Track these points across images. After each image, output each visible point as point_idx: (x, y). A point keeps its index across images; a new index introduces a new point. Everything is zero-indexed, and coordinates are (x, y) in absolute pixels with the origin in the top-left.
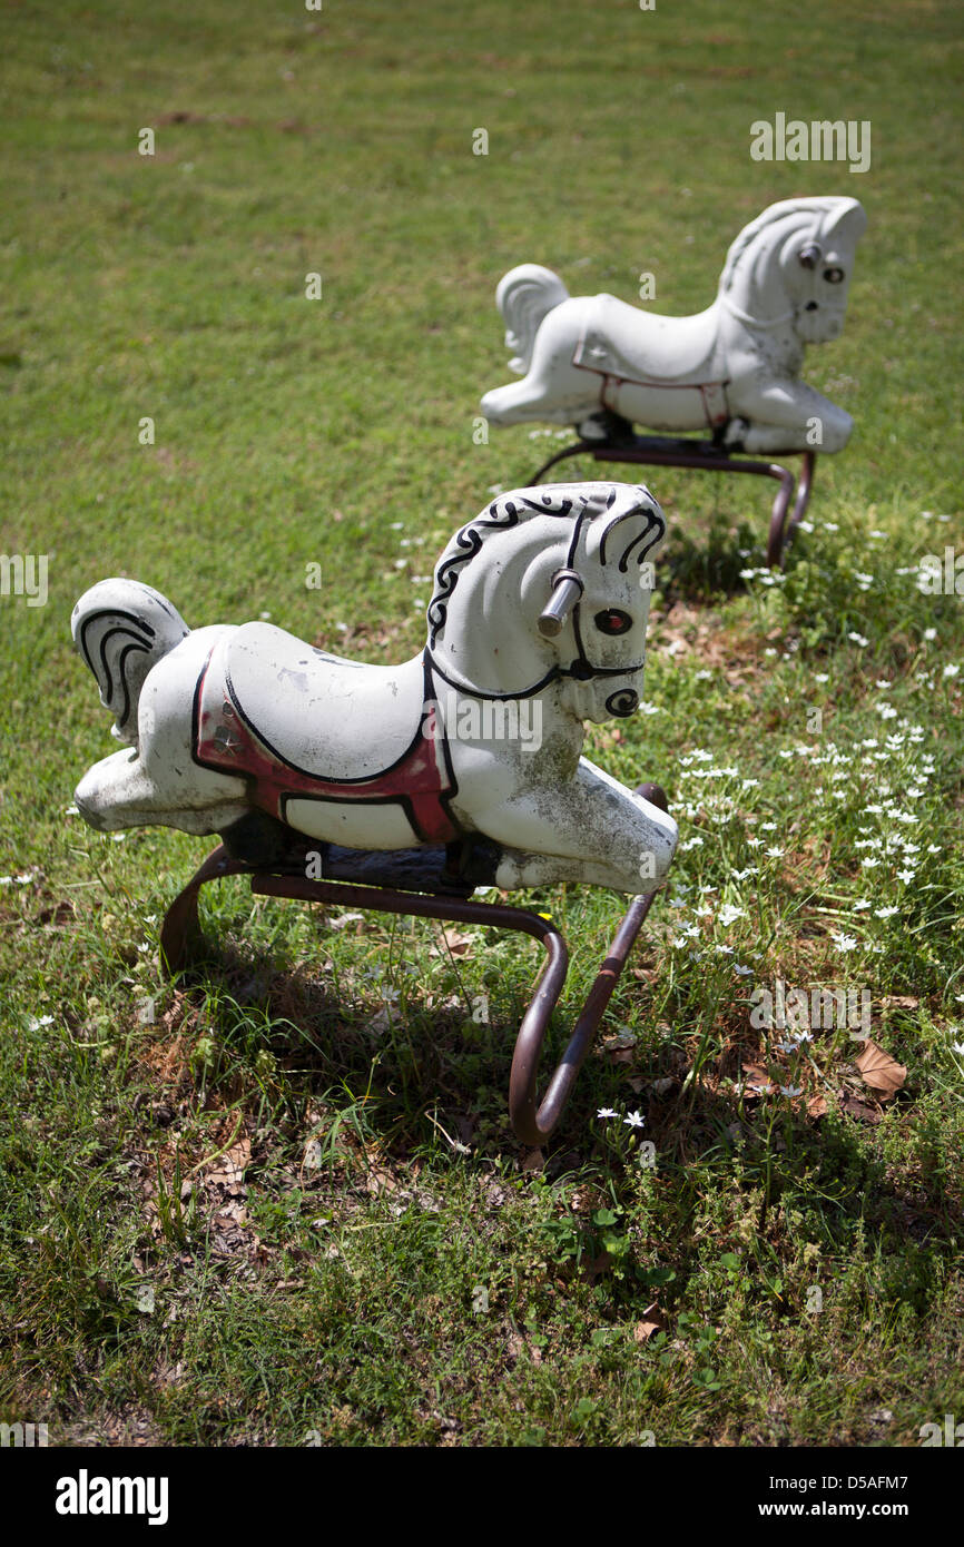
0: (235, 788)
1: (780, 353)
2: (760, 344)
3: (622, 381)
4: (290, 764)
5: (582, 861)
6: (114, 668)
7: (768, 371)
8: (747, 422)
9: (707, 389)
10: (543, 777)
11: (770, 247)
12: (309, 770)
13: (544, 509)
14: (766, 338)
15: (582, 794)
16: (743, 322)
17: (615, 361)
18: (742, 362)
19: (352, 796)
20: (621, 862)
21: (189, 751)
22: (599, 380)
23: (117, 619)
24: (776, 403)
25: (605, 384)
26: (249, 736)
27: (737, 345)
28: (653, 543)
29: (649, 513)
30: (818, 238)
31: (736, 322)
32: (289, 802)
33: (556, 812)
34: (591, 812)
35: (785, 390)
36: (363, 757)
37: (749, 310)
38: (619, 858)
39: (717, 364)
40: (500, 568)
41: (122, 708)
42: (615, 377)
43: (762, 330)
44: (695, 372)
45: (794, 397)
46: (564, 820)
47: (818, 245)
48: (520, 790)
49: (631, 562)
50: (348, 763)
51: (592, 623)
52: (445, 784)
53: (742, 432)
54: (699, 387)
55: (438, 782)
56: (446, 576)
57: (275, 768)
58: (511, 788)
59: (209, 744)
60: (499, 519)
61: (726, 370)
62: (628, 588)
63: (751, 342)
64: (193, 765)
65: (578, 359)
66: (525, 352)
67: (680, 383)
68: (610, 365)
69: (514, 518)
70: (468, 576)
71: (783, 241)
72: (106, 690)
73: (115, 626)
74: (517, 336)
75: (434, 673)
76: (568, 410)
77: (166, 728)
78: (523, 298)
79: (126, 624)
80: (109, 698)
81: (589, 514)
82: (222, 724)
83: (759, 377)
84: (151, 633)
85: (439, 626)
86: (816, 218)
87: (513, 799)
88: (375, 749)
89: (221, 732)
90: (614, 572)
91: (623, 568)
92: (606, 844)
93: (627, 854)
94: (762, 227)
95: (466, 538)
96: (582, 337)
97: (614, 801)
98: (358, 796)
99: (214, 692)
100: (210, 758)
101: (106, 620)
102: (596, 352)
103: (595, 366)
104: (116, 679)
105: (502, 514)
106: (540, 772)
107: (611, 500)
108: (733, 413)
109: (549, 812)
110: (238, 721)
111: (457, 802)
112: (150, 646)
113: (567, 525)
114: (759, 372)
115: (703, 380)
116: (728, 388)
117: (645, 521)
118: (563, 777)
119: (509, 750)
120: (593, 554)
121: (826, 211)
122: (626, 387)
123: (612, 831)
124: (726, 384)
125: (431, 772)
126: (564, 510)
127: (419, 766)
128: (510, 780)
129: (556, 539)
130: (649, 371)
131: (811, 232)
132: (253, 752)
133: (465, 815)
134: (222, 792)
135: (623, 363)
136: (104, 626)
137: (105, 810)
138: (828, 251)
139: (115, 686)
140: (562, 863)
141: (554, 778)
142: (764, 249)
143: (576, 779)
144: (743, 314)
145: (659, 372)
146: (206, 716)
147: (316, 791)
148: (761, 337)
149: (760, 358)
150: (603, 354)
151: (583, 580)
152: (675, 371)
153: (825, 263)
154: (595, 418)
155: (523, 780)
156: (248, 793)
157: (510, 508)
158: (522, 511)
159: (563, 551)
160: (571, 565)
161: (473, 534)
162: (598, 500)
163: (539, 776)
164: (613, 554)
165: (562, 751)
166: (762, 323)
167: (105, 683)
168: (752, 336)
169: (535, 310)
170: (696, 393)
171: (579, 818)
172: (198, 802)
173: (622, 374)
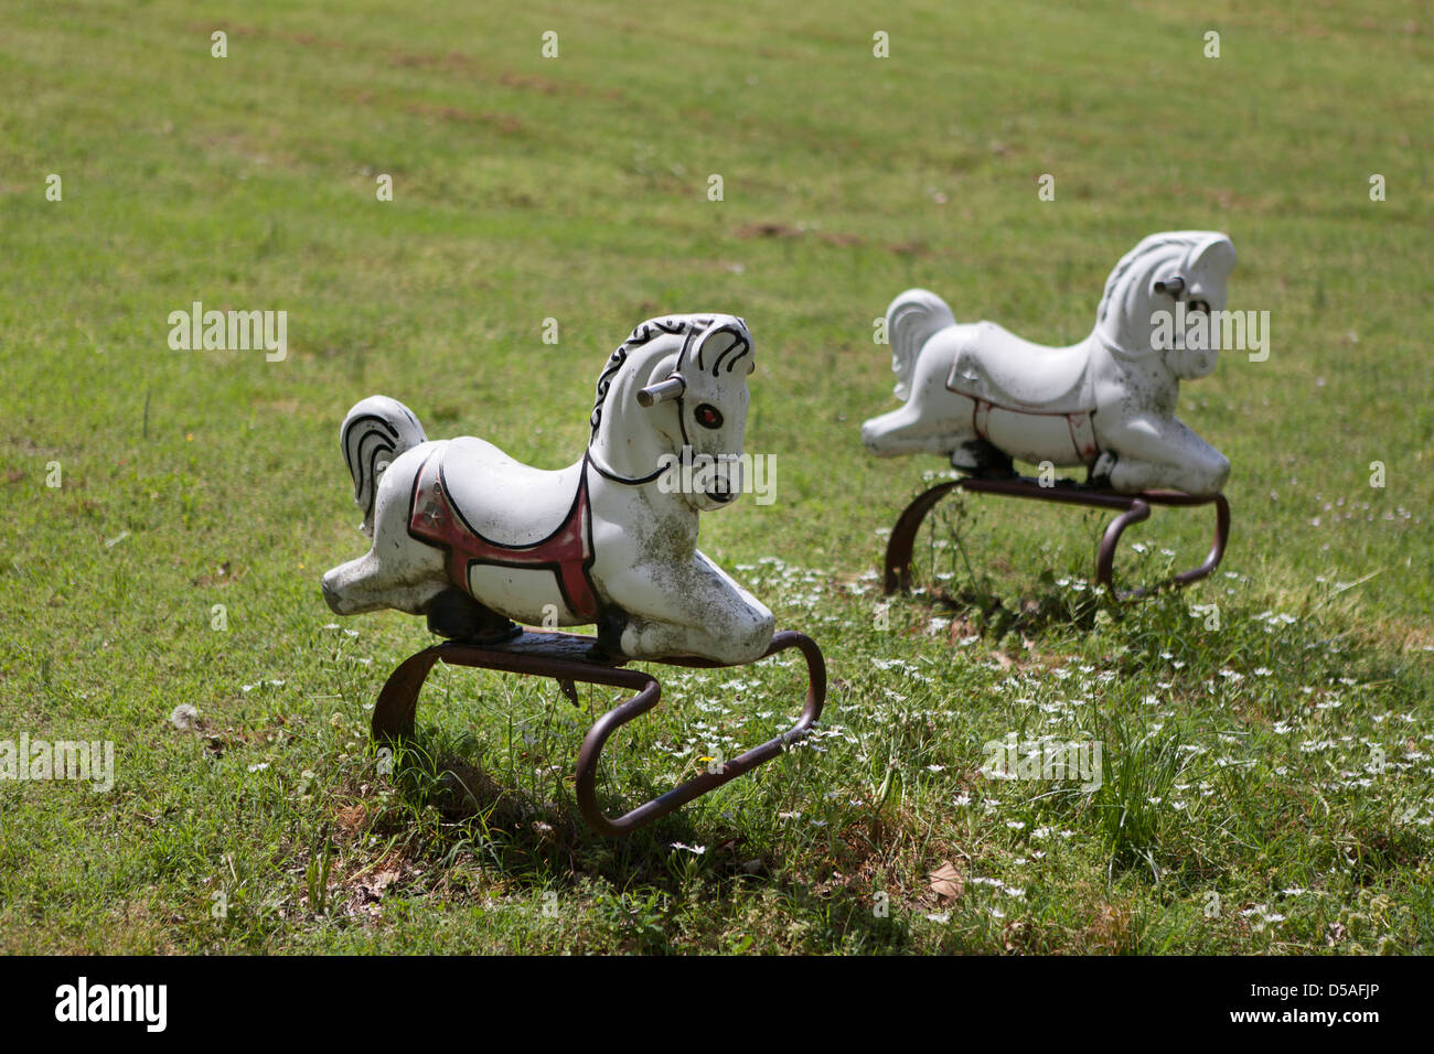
0: (435, 559)
1: (1148, 385)
2: (1129, 375)
3: (992, 405)
4: (475, 533)
5: (685, 626)
6: (366, 466)
7: (1134, 402)
8: (1115, 456)
9: (1072, 417)
10: (660, 552)
11: (1139, 279)
12: (489, 537)
13: (666, 329)
14: (1135, 369)
15: (692, 573)
16: (1113, 352)
17: (985, 385)
18: (1109, 391)
19: (517, 561)
20: (712, 627)
21: (405, 524)
22: (972, 403)
23: (373, 423)
24: (1139, 434)
25: (976, 409)
26: (449, 510)
27: (1106, 374)
28: (739, 357)
29: (737, 333)
30: (1183, 269)
31: (1106, 351)
32: (473, 568)
33: (665, 580)
34: (694, 585)
35: (1152, 423)
36: (528, 528)
37: (1119, 340)
38: (711, 623)
39: (1085, 392)
40: (634, 374)
41: (368, 502)
42: (985, 401)
43: (1131, 360)
44: (1063, 399)
45: (1159, 431)
46: (670, 586)
47: (1183, 277)
48: (640, 559)
49: (722, 369)
50: (518, 532)
51: (693, 416)
52: (586, 553)
53: (1109, 466)
54: (1067, 415)
55: (581, 551)
56: (603, 384)
57: (465, 537)
58: (633, 558)
59: (421, 517)
60: (638, 338)
61: (1093, 398)
62: (719, 389)
63: (1119, 372)
64: (408, 537)
65: (950, 382)
66: (906, 377)
67: (1047, 409)
68: (981, 388)
69: (647, 337)
70: (615, 382)
71: (1151, 272)
72: (358, 486)
73: (370, 428)
74: (901, 361)
75: (589, 464)
76: (942, 437)
77: (393, 504)
78: (909, 321)
79: (379, 427)
80: (359, 494)
81: (696, 332)
82: (432, 500)
83: (1124, 407)
84: (396, 435)
85: (596, 427)
86: (1183, 251)
87: (634, 567)
88: (538, 523)
89: (430, 507)
90: (709, 375)
91: (716, 373)
92: (701, 610)
93: (717, 620)
94: (1135, 258)
95: (617, 354)
96: (956, 360)
97: (718, 584)
98: (522, 561)
99: (430, 475)
100: (419, 529)
101: (365, 423)
102: (968, 375)
103: (968, 390)
104: (367, 476)
105: (641, 333)
106: (658, 547)
107: (711, 322)
108: (1102, 446)
109: (660, 579)
110: (443, 498)
111: (595, 570)
112: (394, 446)
113: (680, 340)
114: (1125, 404)
115: (1071, 409)
116: (1096, 418)
117: (733, 338)
118: (678, 557)
119: (635, 526)
120: (694, 361)
121: (1193, 245)
122: (995, 411)
123: (708, 600)
124: (1093, 413)
125: (577, 542)
126: (679, 330)
127: (569, 538)
128: (633, 550)
129: (671, 351)
130: (1018, 396)
131: (1177, 264)
132: (451, 523)
133: (601, 582)
134: (426, 563)
135: (994, 387)
136: (363, 428)
137: (341, 589)
138: (1193, 283)
139: (365, 482)
140: (670, 629)
141: (670, 555)
142: (1134, 279)
143: (691, 562)
144: (1113, 344)
145: (1026, 397)
146: (421, 493)
147: (492, 556)
148: (1130, 366)
149: (1127, 389)
150: (975, 378)
151: (686, 380)
152: (1042, 397)
153: (1189, 294)
154: (967, 445)
155: (643, 551)
156: (447, 564)
157: (646, 331)
158: (653, 331)
159: (674, 358)
160: (678, 370)
161: (622, 351)
162: (703, 322)
163: (657, 551)
164: (709, 363)
165: (676, 532)
166: (1132, 354)
167: (358, 479)
168: (1121, 366)
169: (918, 336)
170: (1065, 420)
171: (683, 586)
172: (409, 575)
173: (992, 399)
